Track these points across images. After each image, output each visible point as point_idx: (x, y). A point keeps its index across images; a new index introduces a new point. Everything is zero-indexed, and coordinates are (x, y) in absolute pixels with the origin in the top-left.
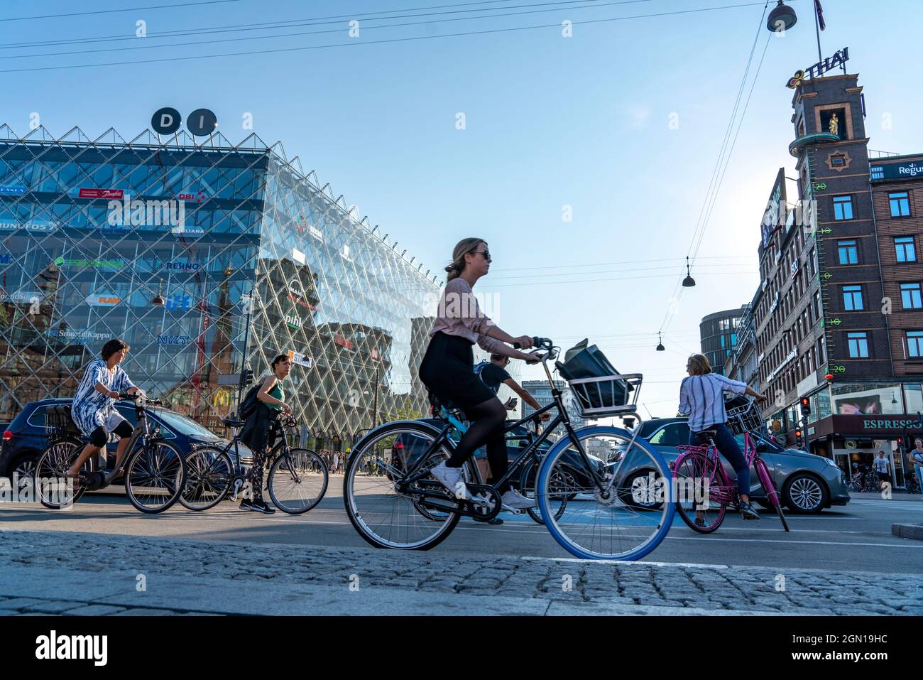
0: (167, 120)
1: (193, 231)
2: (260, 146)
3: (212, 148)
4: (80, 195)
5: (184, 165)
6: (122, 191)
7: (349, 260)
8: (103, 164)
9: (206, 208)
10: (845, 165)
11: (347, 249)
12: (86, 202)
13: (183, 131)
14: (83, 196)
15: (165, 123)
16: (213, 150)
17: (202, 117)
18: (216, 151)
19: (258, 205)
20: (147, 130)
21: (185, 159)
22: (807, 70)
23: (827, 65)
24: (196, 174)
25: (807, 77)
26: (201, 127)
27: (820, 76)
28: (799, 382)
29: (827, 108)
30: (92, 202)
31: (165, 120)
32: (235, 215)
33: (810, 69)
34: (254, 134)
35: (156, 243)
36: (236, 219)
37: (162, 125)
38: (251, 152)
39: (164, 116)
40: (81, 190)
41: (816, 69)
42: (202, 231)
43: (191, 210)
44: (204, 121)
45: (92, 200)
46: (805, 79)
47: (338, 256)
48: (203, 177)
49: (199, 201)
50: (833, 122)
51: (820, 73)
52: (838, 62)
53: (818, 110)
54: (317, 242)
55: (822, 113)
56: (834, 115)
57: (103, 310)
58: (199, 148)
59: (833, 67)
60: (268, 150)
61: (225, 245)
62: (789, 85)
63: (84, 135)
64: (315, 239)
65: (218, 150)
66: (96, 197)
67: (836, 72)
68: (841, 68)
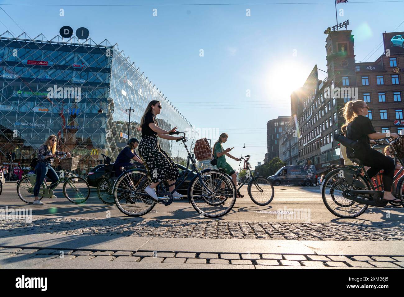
0: (67, 32)
1: (80, 81)
2: (108, 45)
3: (87, 45)
4: (28, 63)
5: (75, 51)
6: (47, 62)
7: (141, 95)
8: (38, 50)
9: (85, 71)
10: (347, 65)
11: (141, 90)
12: (31, 66)
13: (74, 37)
14: (29, 64)
15: (66, 33)
16: (87, 46)
17: (83, 31)
18: (89, 46)
19: (109, 71)
20: (58, 35)
21: (76, 49)
22: (332, 27)
23: (340, 26)
24: (80, 56)
25: (332, 30)
26: (82, 35)
27: (337, 30)
28: (321, 146)
29: (340, 42)
30: (33, 66)
31: (66, 31)
32: (98, 74)
33: (334, 27)
34: (106, 39)
35: (64, 85)
36: (98, 76)
37: (65, 34)
38: (105, 48)
39: (65, 30)
40: (28, 61)
41: (336, 27)
42: (84, 81)
43: (79, 72)
44: (83, 33)
45: (33, 65)
46: (331, 31)
47: (138, 93)
48: (83, 58)
49: (82, 68)
50: (343, 48)
51: (337, 29)
52: (345, 25)
53: (337, 43)
54: (130, 87)
55: (339, 44)
56: (343, 46)
57: (40, 114)
58: (82, 45)
59: (343, 27)
60: (112, 47)
61: (94, 87)
62: (326, 32)
63: (28, 36)
64: (129, 86)
65: (90, 46)
66: (35, 64)
67: (344, 29)
68: (346, 28)
